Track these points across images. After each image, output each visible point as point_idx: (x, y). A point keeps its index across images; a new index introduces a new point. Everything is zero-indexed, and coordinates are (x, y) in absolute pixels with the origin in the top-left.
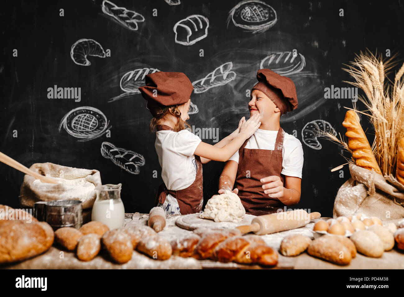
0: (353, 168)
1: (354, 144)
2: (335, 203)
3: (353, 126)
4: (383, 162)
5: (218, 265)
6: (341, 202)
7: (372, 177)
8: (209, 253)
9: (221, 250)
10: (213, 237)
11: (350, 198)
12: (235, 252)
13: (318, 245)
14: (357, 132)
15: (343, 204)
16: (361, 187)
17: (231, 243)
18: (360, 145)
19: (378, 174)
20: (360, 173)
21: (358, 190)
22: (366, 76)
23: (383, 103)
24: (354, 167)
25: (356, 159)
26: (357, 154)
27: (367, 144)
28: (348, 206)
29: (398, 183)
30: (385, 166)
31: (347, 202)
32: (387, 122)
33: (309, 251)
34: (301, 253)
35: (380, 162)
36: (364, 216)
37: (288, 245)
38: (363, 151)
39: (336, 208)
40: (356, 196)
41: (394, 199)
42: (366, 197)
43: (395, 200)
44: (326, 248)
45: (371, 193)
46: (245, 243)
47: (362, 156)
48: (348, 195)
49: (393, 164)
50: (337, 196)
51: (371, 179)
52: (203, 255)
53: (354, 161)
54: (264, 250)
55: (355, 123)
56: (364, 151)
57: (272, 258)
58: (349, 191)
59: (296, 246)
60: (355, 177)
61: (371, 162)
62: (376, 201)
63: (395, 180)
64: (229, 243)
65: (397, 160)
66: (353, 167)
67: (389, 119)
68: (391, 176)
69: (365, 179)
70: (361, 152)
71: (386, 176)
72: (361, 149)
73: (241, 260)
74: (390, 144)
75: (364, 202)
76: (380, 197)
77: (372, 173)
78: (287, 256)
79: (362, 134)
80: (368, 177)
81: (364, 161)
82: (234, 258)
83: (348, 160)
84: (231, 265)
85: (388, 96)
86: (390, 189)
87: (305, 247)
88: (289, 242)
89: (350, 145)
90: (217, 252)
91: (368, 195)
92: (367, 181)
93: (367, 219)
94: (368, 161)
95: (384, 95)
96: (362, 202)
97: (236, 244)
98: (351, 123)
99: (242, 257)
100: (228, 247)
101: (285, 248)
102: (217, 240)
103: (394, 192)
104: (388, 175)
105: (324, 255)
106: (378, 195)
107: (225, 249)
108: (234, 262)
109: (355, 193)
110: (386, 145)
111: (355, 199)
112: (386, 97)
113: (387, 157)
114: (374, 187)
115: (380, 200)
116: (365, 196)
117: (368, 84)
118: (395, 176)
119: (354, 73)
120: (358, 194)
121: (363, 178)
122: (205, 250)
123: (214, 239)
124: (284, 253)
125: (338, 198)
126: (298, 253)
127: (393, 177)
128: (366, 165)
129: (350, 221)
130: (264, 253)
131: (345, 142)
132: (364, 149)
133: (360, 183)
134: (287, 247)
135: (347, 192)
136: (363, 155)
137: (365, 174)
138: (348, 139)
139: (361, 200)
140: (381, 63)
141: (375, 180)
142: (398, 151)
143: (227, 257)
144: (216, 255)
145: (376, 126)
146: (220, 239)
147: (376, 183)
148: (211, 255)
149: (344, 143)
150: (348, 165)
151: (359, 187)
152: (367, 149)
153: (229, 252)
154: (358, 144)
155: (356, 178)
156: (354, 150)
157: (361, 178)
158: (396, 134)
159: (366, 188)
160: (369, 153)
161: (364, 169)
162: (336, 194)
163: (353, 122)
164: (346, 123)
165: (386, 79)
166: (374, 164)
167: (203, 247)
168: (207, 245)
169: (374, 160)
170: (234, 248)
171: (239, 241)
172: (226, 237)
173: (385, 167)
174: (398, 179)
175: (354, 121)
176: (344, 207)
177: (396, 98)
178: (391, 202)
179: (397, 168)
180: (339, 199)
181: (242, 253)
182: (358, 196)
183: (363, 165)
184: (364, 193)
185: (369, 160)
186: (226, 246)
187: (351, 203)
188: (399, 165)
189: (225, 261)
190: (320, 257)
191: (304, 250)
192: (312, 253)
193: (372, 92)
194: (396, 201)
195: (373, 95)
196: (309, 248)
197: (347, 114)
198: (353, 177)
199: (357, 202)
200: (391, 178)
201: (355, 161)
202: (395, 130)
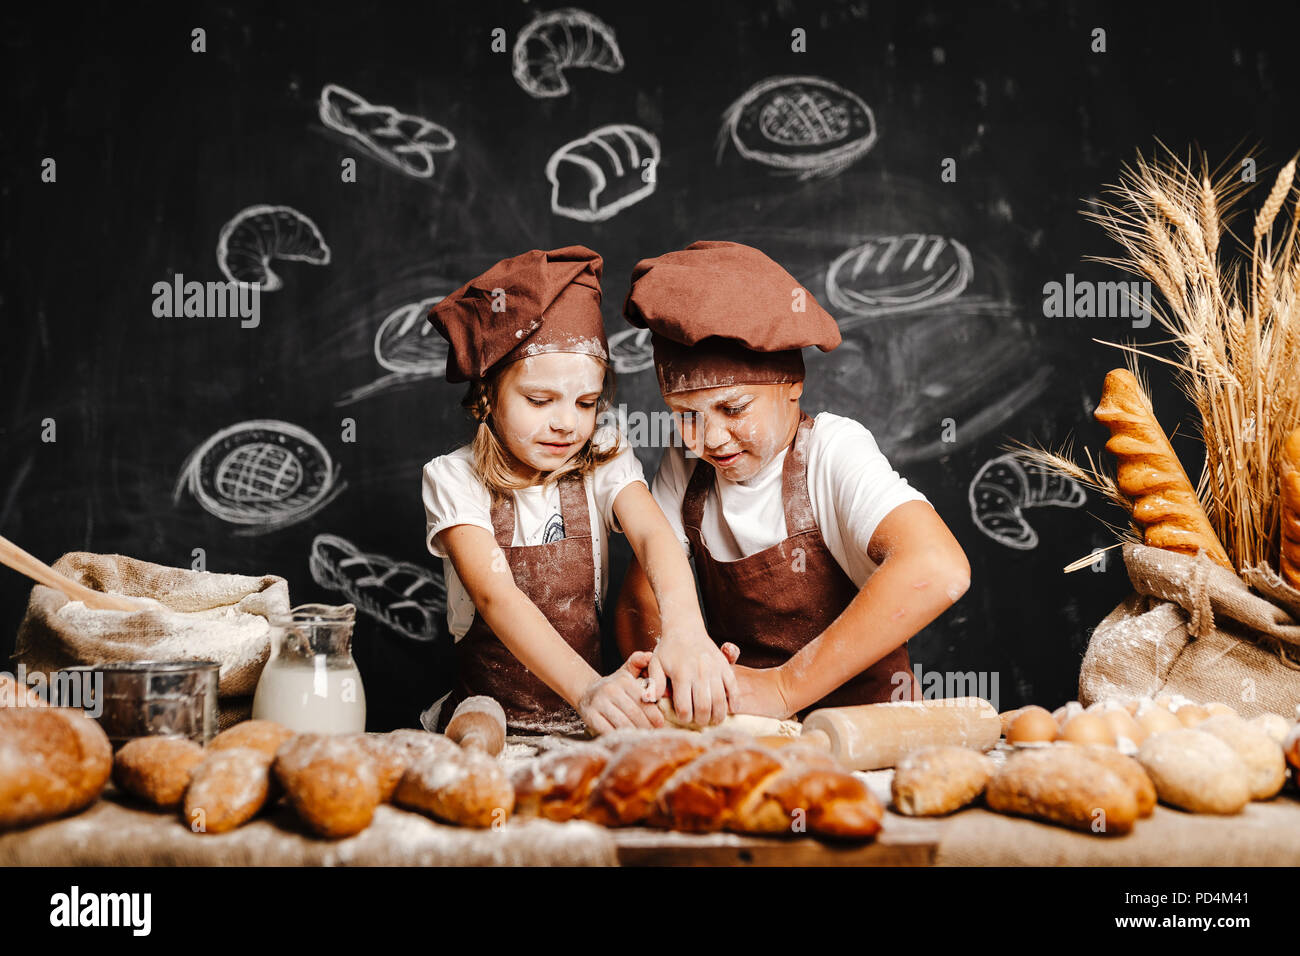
0: (1135, 555)
1: (1136, 476)
2: (1082, 674)
3: (1130, 418)
4: (1236, 529)
5: (675, 839)
6: (1101, 669)
7: (1199, 573)
8: (645, 802)
9: (685, 789)
10: (657, 749)
11: (1130, 654)
12: (731, 795)
13: (1020, 771)
14: (1143, 437)
15: (1108, 675)
16: (1166, 614)
17: (719, 764)
18: (1157, 477)
19: (1221, 568)
20: (1160, 567)
21: (1155, 625)
22: (1160, 235)
23: (1220, 325)
24: (1139, 550)
25: (1144, 526)
26: (1147, 508)
27: (1176, 474)
28: (1127, 682)
29: (1287, 590)
30: (1244, 542)
31: (1123, 668)
32: (1238, 385)
33: (991, 797)
34: (965, 807)
35: (1224, 533)
36: (1179, 701)
37: (917, 776)
38: (1168, 499)
39: (1085, 692)
40: (1151, 644)
41: (1279, 651)
42: (1184, 647)
43: (1283, 653)
44: (1047, 777)
45: (1199, 628)
46: (765, 762)
47: (1164, 512)
48: (1125, 644)
49: (1267, 531)
50: (1087, 653)
51: (1198, 582)
52: (621, 806)
53: (1138, 534)
54: (833, 784)
55: (1135, 407)
56: (1171, 498)
57: (859, 813)
58: (1125, 631)
59: (945, 779)
60: (1143, 582)
61: (1196, 530)
62: (1217, 656)
63: (1280, 580)
64: (711, 765)
65: (1281, 513)
66: (1136, 551)
67: (1245, 377)
68: (1264, 569)
69: (1178, 582)
70: (1160, 501)
71: (1247, 570)
72: (1160, 489)
73: (751, 822)
74: (1253, 460)
75: (1180, 663)
76: (1232, 643)
77: (1199, 562)
78: (915, 816)
79: (1159, 443)
80: (1186, 575)
81: (1170, 531)
82: (726, 814)
83: (1121, 532)
84: (717, 840)
85: (1236, 300)
86: (1264, 613)
87: (978, 785)
88: (921, 769)
89: (1123, 482)
90: (671, 797)
91: (1191, 640)
92: (1184, 591)
93: (1192, 706)
94: (1185, 528)
95: (1225, 297)
96: (1173, 664)
97: (736, 767)
98: (1122, 407)
99: (757, 809)
100: (709, 779)
101: (906, 789)
102: (668, 759)
103: (1279, 623)
104: (1254, 565)
105: (1040, 801)
106: (1224, 638)
107: (696, 786)
108: (727, 829)
109: (1148, 635)
110: (1239, 464)
111: (1149, 654)
112: (1231, 303)
113: (1246, 510)
114: (1207, 609)
115: (1230, 653)
116: (1180, 641)
117: (1168, 260)
118: (1276, 567)
119: (1120, 225)
120: (1156, 637)
121: (1169, 582)
122: (625, 789)
123: (661, 755)
124: (905, 808)
125: (1090, 659)
126: (955, 805)
127: (1270, 571)
128: (1179, 541)
129: (1134, 714)
130: (831, 794)
131: (1107, 475)
132: (1169, 492)
133: (1163, 601)
134: (914, 783)
135: (1121, 634)
136: (1168, 510)
137: (1178, 566)
138: (1115, 463)
139: (1167, 659)
140: (1207, 183)
141: (1212, 583)
142: (1283, 478)
143: (703, 810)
144: (665, 808)
145: (1204, 407)
146: (681, 756)
147: (1216, 595)
148: (649, 810)
149: (1104, 477)
150: (1120, 550)
151: (1161, 614)
152: (1181, 489)
153: (710, 793)
154: (1149, 475)
155: (1146, 584)
156: (1137, 496)
157: (1165, 583)
158: (1271, 427)
159: (1183, 613)
160: (1188, 504)
161: (1172, 553)
162: (1083, 646)
163: (1129, 404)
164: (1107, 411)
165: (1225, 238)
166: (1204, 536)
167: (619, 780)
168: (634, 774)
169: (1204, 525)
170: (727, 779)
171: (747, 758)
172: (702, 750)
173: (1243, 544)
174: (1287, 578)
175: (1133, 402)
176: (1114, 686)
177: (1261, 298)
178: (1271, 660)
179: (1283, 539)
180: (1095, 659)
181: (755, 796)
182: (1158, 645)
183: (1168, 541)
184: (1177, 632)
185: (1189, 526)
186: (698, 775)
187: (1136, 669)
188: (1289, 526)
189: (697, 824)
190: (1029, 811)
191: (971, 795)
192: (1003, 801)
193: (1184, 288)
194: (1287, 656)
195: (1185, 298)
196: (992, 787)
197: (1109, 380)
198: (1138, 588)
199: (1154, 665)
200: (1264, 576)
201: (1143, 535)
202: (1267, 411)
